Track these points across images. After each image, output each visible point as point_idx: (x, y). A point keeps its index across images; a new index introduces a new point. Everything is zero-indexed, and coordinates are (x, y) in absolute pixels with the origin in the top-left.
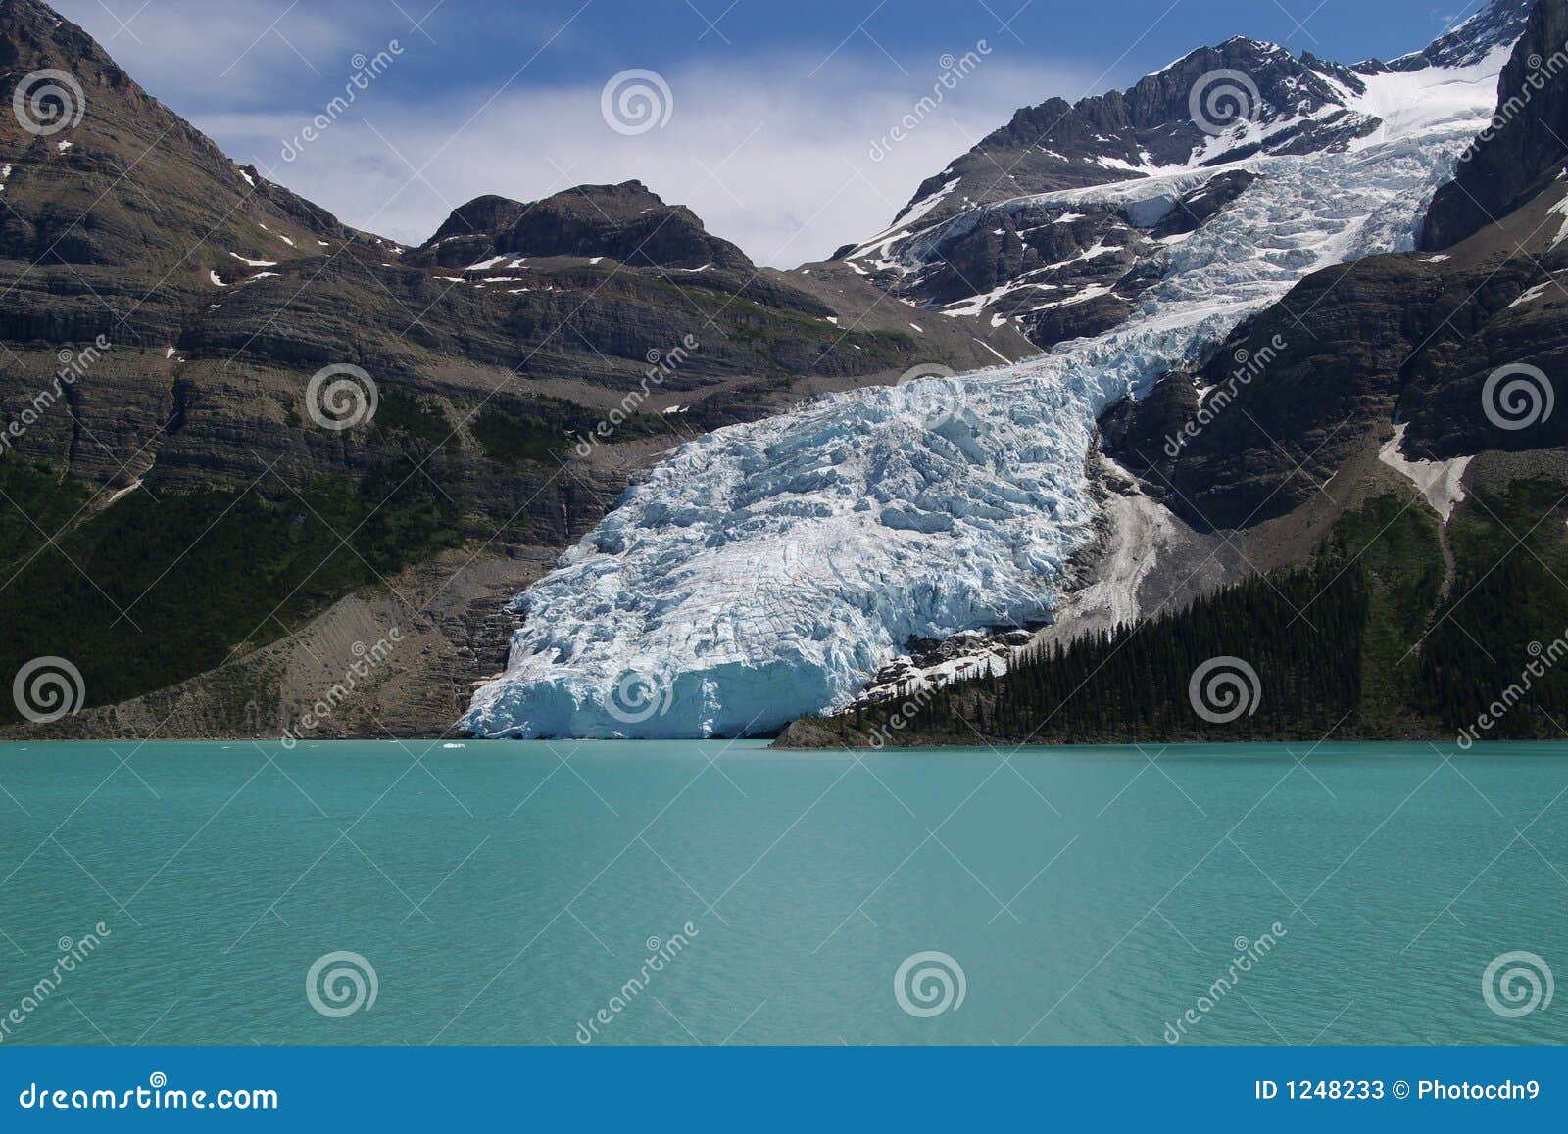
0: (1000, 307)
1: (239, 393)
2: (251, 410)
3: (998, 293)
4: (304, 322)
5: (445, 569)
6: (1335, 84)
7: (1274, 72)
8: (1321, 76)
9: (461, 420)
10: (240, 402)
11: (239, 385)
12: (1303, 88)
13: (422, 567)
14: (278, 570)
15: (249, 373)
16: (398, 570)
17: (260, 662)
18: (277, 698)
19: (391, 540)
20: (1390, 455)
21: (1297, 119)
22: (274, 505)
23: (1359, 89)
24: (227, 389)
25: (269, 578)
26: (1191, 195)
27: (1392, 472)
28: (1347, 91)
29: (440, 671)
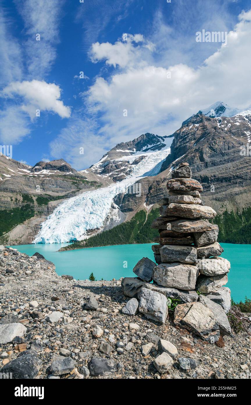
0: (110, 176)
1: (5, 197)
2: (6, 199)
3: (110, 174)
4: (13, 186)
5: (31, 220)
6: (160, 139)
7: (152, 138)
8: (158, 138)
9: (34, 199)
10: (4, 198)
11: (4, 195)
12: (156, 140)
13: (28, 220)
14: (9, 221)
15: (6, 193)
16: (25, 220)
17: (6, 235)
18: (8, 240)
19: (24, 216)
20: (145, 204)
21: (155, 144)
22: (9, 212)
23: (164, 140)
24: (3, 196)
25: (8, 223)
26: (136, 159)
27: (144, 207)
28: (162, 140)
29: (30, 234)
